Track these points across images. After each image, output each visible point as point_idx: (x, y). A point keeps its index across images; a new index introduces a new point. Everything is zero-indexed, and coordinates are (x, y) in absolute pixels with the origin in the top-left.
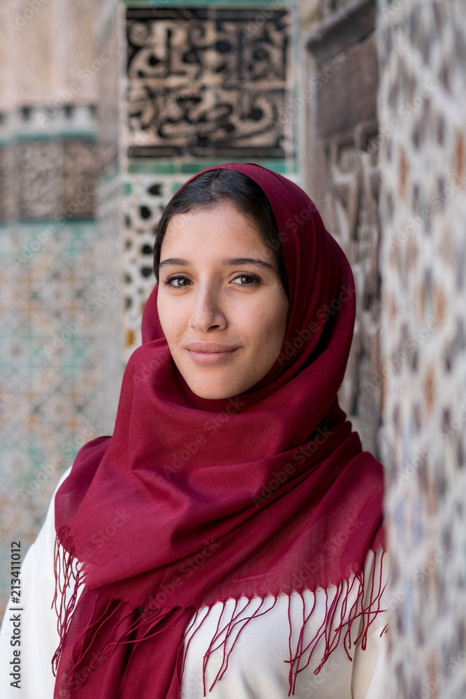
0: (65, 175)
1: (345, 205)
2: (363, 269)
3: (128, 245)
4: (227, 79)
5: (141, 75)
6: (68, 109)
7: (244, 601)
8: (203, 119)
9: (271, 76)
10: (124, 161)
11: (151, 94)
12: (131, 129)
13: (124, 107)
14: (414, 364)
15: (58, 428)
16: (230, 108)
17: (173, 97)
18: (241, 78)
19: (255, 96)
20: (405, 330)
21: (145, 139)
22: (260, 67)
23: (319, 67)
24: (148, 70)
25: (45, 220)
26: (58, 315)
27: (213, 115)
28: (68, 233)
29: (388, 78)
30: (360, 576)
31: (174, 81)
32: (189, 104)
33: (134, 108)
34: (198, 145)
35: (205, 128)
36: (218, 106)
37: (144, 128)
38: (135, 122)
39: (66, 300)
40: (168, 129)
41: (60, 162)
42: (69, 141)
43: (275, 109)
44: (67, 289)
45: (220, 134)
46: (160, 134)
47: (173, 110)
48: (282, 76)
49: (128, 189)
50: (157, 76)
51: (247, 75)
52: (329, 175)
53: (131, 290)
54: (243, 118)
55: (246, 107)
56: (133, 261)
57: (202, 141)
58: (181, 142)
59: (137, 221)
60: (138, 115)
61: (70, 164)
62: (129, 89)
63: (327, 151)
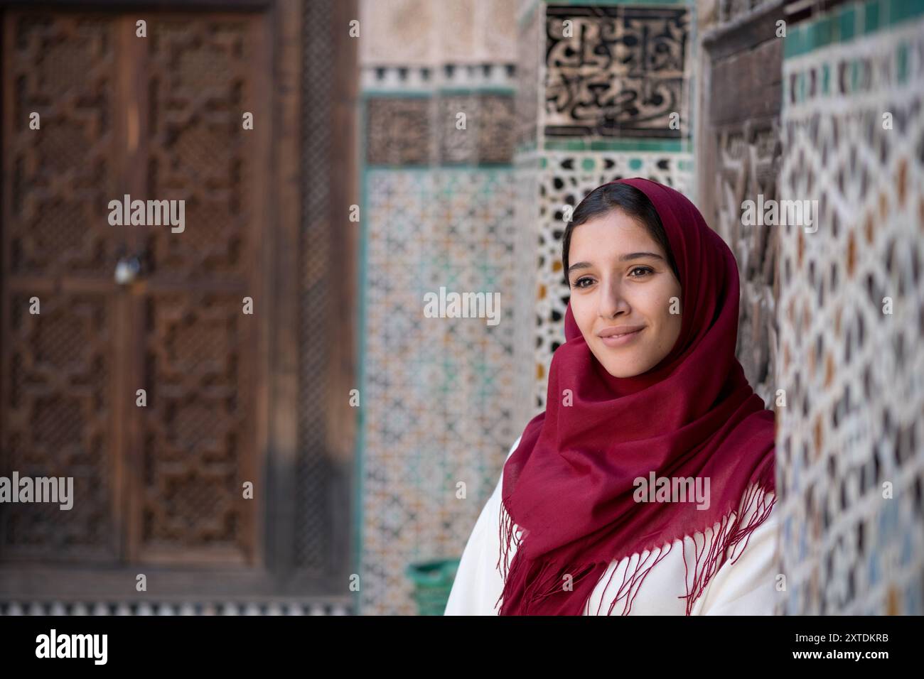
0: (483, 125)
1: (733, 187)
2: (748, 245)
3: (543, 211)
4: (632, 69)
5: (558, 64)
6: (487, 68)
7: (646, 553)
8: (611, 103)
9: (671, 66)
10: (542, 139)
11: (566, 81)
12: (548, 111)
13: (542, 92)
14: (806, 410)
15: (470, 346)
16: (634, 94)
17: (584, 84)
18: (645, 69)
19: (657, 84)
20: (797, 377)
21: (560, 120)
22: (661, 59)
23: (713, 63)
24: (565, 60)
25: (463, 164)
26: (472, 247)
27: (619, 100)
28: (483, 176)
29: (789, 164)
30: (737, 511)
31: (586, 70)
32: (598, 90)
33: (551, 94)
34: (606, 126)
35: (612, 111)
36: (624, 92)
37: (560, 110)
38: (552, 105)
39: (480, 235)
40: (581, 112)
41: (478, 114)
42: (486, 96)
43: (673, 96)
44: (481, 225)
45: (625, 117)
46: (574, 116)
47: (585, 95)
48: (681, 67)
49: (544, 163)
50: (572, 66)
51: (649, 65)
52: (720, 159)
53: (544, 251)
54: (645, 103)
55: (648, 94)
56: (547, 226)
57: (610, 122)
58: (591, 123)
59: (551, 191)
60: (555, 99)
61: (487, 116)
62: (547, 76)
63: (719, 138)
